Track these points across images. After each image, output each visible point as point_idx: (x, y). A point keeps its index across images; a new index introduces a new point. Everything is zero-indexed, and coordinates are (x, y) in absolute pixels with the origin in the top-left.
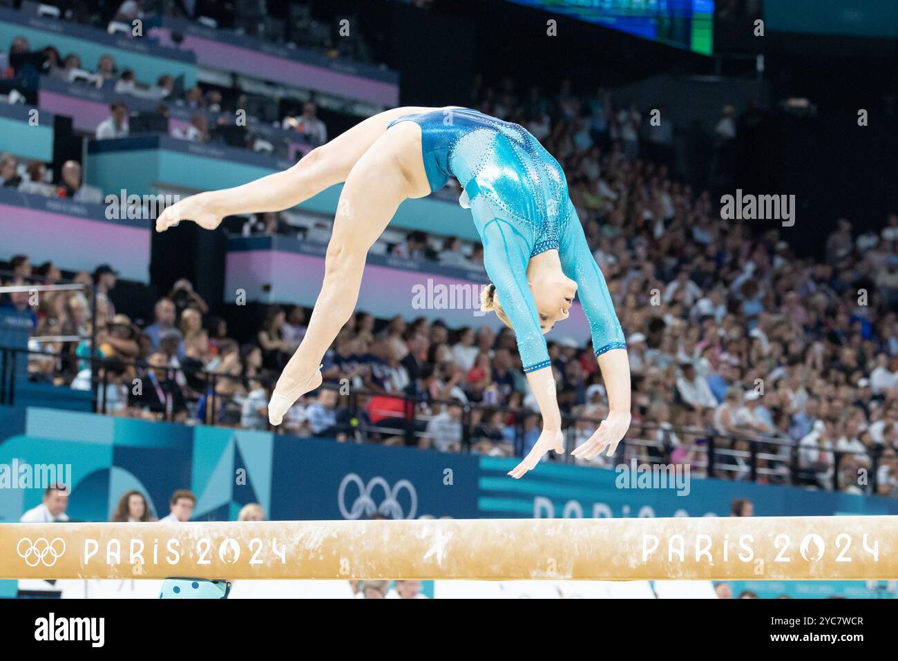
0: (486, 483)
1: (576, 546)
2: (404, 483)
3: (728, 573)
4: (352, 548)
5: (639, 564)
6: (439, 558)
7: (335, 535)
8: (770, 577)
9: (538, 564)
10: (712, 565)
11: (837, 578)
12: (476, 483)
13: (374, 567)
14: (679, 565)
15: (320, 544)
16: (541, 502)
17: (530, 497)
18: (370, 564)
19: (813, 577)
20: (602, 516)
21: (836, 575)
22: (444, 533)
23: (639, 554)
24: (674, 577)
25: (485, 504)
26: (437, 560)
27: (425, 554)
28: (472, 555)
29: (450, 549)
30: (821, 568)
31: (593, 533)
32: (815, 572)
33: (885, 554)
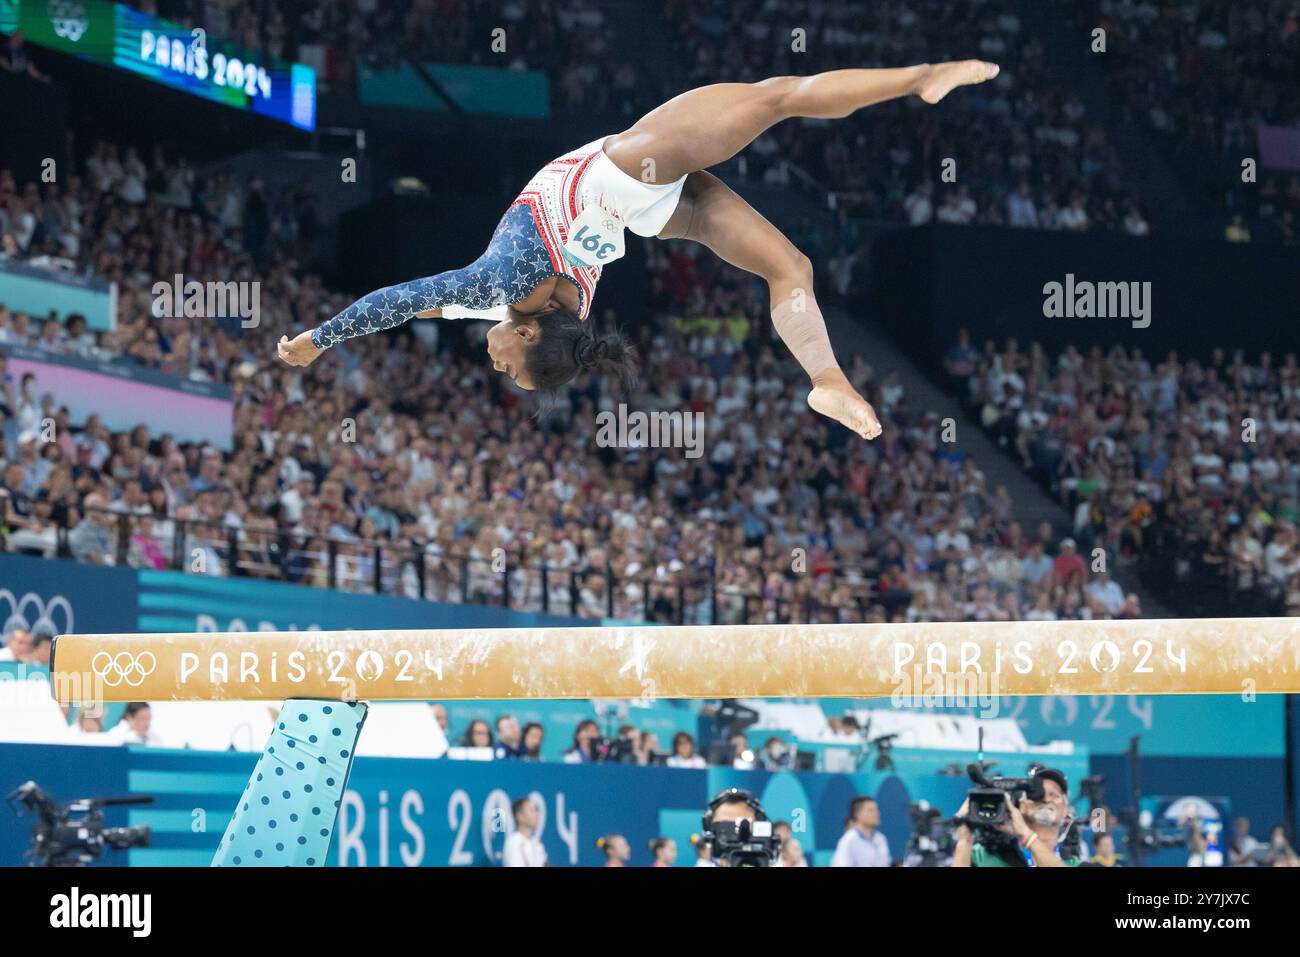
1: (811, 657)
3: (1002, 687)
4: (527, 661)
6: (639, 671)
7: (504, 646)
8: (1054, 692)
11: (1138, 691)
13: (556, 684)
15: (486, 657)
18: (550, 679)
19: (1105, 691)
21: (1136, 688)
22: (644, 643)
23: (891, 665)
26: (636, 675)
27: (621, 667)
28: (681, 669)
29: (652, 661)
30: (1116, 680)
31: (832, 641)
32: (1109, 687)
33: (1193, 663)
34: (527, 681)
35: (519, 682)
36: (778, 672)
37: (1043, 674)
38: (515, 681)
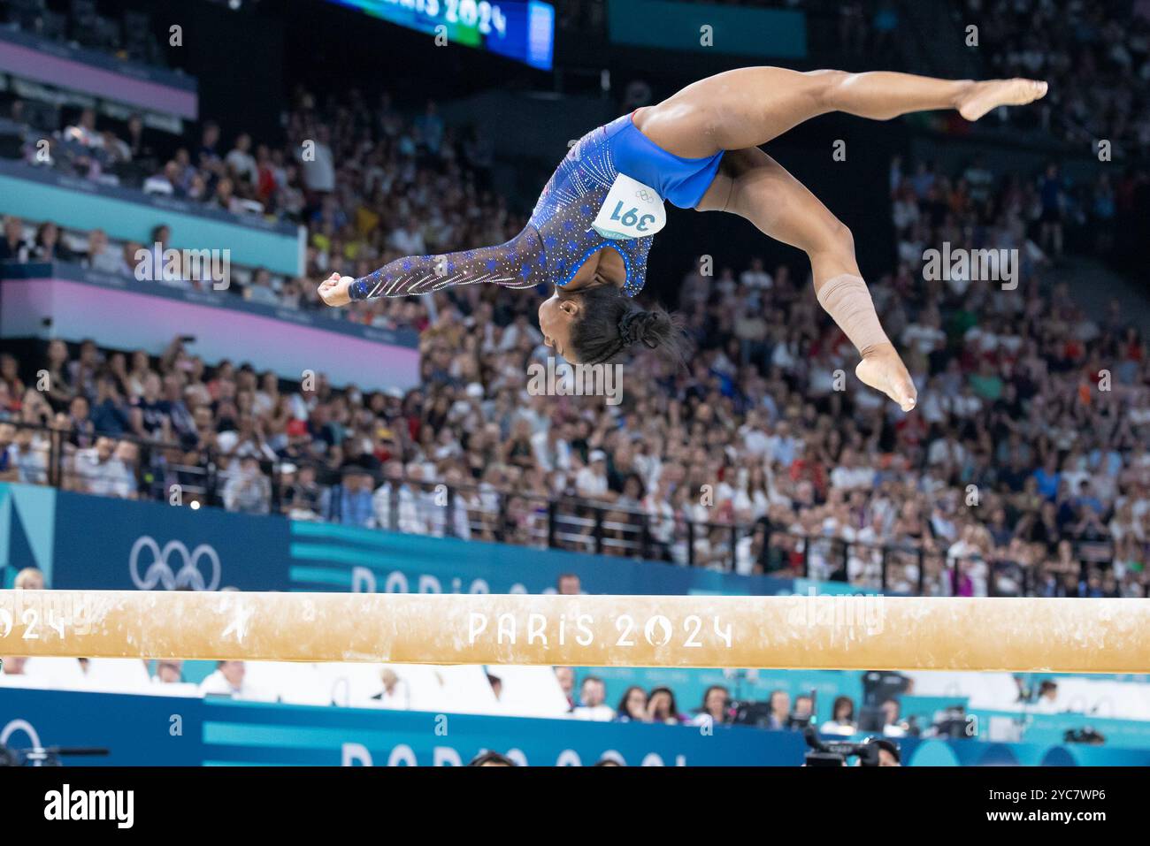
0: (298, 551)
1: (394, 625)
2: (205, 549)
3: (565, 658)
4: (140, 623)
5: (465, 646)
6: (240, 636)
7: (120, 607)
8: (612, 663)
9: (352, 645)
10: (547, 648)
11: (687, 665)
12: (287, 550)
13: (165, 644)
14: (510, 647)
15: (103, 617)
16: (361, 574)
17: (348, 567)
18: (160, 641)
19: (659, 664)
20: (430, 591)
21: (684, 662)
22: (244, 608)
23: (466, 634)
24: (504, 661)
25: (297, 574)
26: (237, 639)
27: (223, 630)
28: (277, 633)
29: (252, 625)
30: (668, 654)
31: (414, 610)
32: (661, 659)
33: (738, 639)
34: (140, 642)
35: (132, 642)
36: (364, 639)
37: (602, 646)
38: (129, 641)
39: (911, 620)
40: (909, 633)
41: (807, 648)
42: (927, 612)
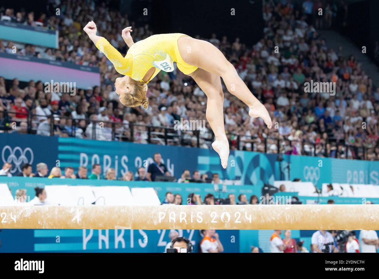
1: (133, 216)
3: (193, 227)
4: (43, 217)
5: (158, 223)
6: (78, 221)
7: (36, 212)
9: (118, 224)
10: (186, 224)
13: (52, 224)
14: (174, 224)
15: (30, 215)
18: (50, 223)
19: (226, 229)
21: (235, 228)
22: (80, 211)
23: (158, 220)
26: (77, 222)
27: (72, 219)
28: (91, 220)
29: (82, 217)
30: (229, 225)
31: (139, 211)
32: (227, 227)
33: (254, 220)
34: (43, 223)
35: (40, 223)
36: (122, 221)
37: (206, 223)
38: (39, 223)
39: (314, 213)
40: (314, 217)
41: (278, 223)
42: (319, 210)
